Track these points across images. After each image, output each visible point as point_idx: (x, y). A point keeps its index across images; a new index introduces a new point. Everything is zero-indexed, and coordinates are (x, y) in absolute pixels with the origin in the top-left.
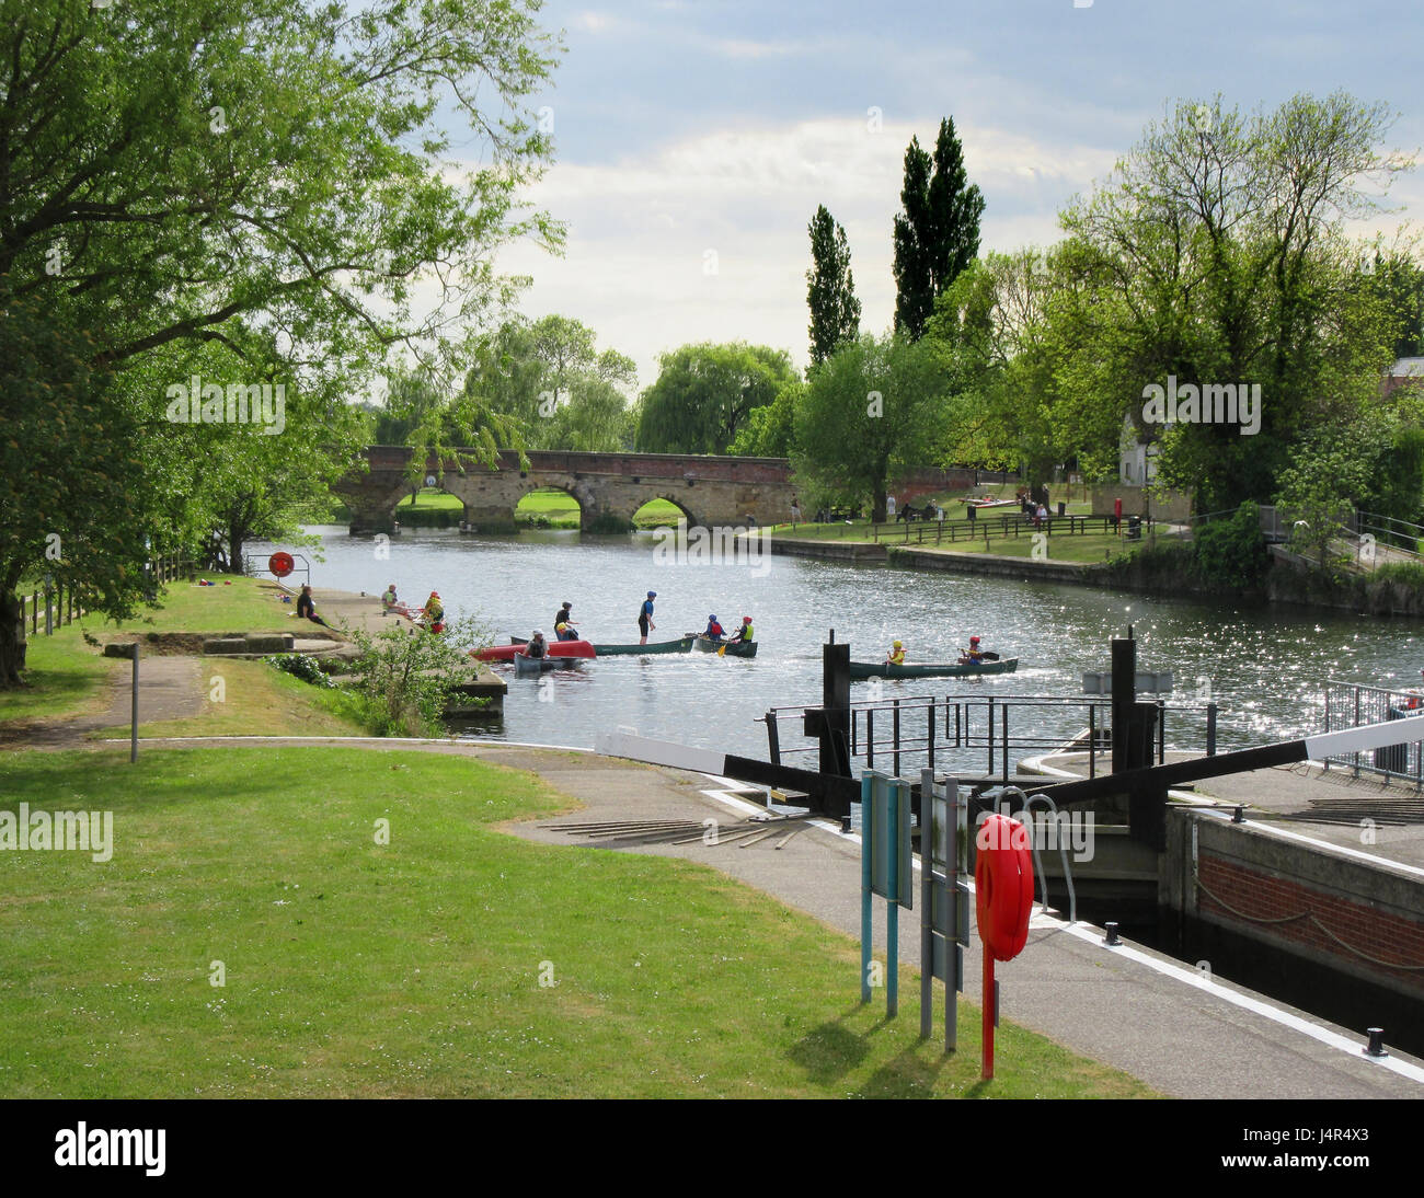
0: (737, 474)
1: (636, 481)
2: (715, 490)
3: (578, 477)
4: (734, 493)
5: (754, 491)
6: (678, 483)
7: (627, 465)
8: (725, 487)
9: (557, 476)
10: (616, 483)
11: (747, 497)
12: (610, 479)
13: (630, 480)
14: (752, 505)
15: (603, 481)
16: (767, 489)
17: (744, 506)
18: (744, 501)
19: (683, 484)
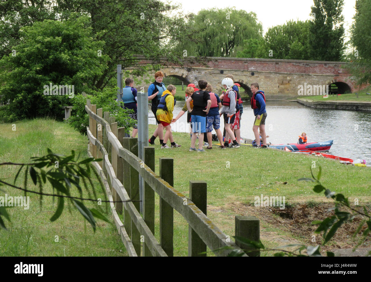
0: (279, 68)
1: (222, 72)
2: (266, 77)
3: (189, 70)
4: (276, 80)
5: (288, 78)
6: (245, 73)
7: (217, 63)
8: (272, 76)
9: (177, 70)
10: (211, 74)
11: (284, 82)
12: (207, 71)
13: (219, 72)
14: (287, 86)
15: (203, 72)
16: (295, 77)
17: (282, 86)
18: (282, 83)
19: (249, 74)
